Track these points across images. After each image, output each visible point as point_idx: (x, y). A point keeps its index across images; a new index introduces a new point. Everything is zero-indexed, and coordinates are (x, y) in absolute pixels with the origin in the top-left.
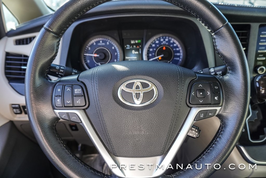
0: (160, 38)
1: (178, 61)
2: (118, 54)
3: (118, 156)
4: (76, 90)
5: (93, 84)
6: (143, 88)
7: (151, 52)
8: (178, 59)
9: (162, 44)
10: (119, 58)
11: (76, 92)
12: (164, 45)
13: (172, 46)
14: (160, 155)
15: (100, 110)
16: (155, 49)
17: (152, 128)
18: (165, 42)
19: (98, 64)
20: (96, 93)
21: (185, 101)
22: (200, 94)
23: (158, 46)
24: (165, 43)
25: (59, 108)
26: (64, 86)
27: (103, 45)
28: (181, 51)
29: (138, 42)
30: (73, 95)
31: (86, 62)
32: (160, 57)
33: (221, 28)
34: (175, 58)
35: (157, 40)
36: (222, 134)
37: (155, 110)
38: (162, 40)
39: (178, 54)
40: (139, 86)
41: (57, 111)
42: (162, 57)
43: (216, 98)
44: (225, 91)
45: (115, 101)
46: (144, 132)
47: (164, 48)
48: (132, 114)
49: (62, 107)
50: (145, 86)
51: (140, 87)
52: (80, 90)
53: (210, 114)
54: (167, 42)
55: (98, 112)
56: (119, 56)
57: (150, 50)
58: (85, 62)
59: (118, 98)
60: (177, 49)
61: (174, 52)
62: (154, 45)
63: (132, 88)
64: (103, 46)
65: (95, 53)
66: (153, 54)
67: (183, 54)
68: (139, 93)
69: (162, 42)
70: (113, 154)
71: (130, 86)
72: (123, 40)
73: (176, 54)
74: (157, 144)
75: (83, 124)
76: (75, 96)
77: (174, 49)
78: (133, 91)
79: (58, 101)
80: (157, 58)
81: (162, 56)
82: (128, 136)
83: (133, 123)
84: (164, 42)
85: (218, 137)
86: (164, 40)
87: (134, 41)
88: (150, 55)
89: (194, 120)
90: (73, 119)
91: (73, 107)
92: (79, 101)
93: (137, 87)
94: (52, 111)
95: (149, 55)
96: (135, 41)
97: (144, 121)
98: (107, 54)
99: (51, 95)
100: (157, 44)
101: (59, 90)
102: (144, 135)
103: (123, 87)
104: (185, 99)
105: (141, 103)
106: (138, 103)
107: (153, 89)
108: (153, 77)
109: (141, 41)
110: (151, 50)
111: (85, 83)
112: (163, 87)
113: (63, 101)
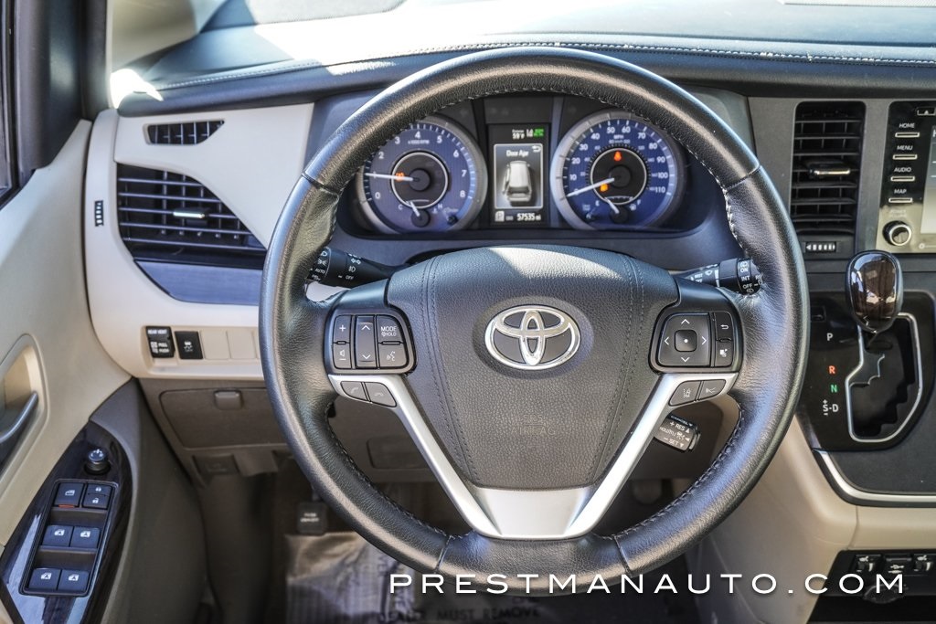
0: (604, 124)
1: (663, 195)
2: (472, 172)
3: (482, 486)
4: (384, 329)
5: (425, 315)
6: (545, 327)
7: (576, 169)
8: (662, 190)
9: (611, 142)
10: (473, 185)
11: (384, 334)
12: (617, 146)
13: (642, 148)
14: (584, 486)
15: (442, 376)
16: (587, 159)
17: (564, 420)
18: (622, 137)
19: (407, 203)
20: (435, 338)
21: (647, 357)
22: (683, 343)
23: (597, 148)
24: (619, 139)
25: (344, 371)
26: (353, 318)
27: (425, 145)
28: (672, 166)
29: (535, 135)
30: (378, 343)
31: (370, 199)
32: (603, 185)
33: (743, 179)
34: (651, 189)
35: (595, 132)
36: (737, 439)
37: (572, 378)
38: (611, 130)
39: (662, 175)
40: (537, 321)
41: (337, 379)
42: (610, 185)
43: (722, 352)
44: (748, 334)
45: (479, 356)
46: (546, 428)
47: (618, 157)
48: (519, 386)
49: (351, 369)
50: (550, 321)
51: (538, 325)
52: (394, 328)
53: (707, 390)
54: (626, 136)
55: (439, 381)
56: (473, 179)
57: (571, 161)
58: (368, 197)
59: (486, 349)
60: (660, 159)
61: (647, 171)
62: (584, 147)
63: (519, 327)
64: (423, 149)
65: (399, 171)
66: (583, 174)
67: (679, 175)
68: (537, 339)
69: (611, 136)
70: (471, 481)
71: (514, 321)
72: (487, 127)
73: (654, 175)
74: (576, 458)
75: (400, 409)
76: (382, 343)
77: (651, 160)
78: (522, 333)
79: (341, 356)
80: (593, 186)
81: (611, 180)
82: (509, 439)
83: (521, 408)
84: (616, 137)
85: (728, 446)
86: (618, 132)
87: (522, 131)
88: (573, 177)
89: (669, 403)
90: (377, 397)
91: (378, 368)
92: (393, 356)
93: (532, 325)
94: (325, 378)
95: (568, 177)
96: (525, 133)
97: (546, 405)
98: (437, 174)
99: (320, 338)
100: (596, 142)
101: (343, 328)
102: (546, 436)
103: (497, 324)
104: (647, 353)
105: (540, 363)
106: (532, 361)
107: (569, 330)
108: (569, 301)
109: (544, 133)
110: (576, 161)
111: (405, 311)
112: (593, 324)
113: (354, 355)
